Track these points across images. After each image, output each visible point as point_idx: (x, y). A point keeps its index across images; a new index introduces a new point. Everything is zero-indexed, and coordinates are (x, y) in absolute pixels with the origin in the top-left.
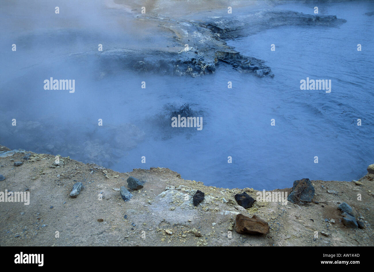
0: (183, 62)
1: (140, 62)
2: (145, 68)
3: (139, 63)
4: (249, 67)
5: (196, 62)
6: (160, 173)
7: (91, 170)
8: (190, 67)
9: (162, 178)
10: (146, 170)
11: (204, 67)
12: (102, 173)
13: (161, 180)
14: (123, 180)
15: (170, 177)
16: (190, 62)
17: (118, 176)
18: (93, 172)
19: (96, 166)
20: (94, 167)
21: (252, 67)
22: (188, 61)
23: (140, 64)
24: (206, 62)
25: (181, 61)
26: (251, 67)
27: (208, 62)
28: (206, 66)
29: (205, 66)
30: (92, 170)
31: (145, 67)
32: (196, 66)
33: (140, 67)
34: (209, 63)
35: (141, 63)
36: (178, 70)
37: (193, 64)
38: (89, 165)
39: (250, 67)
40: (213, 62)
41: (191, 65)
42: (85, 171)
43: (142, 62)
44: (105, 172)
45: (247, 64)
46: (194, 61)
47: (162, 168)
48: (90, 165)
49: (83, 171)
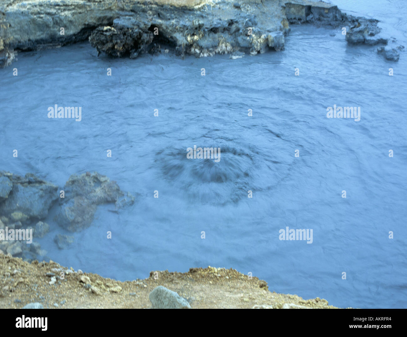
0: (207, 28)
1: (105, 28)
2: (117, 43)
3: (103, 31)
4: (365, 40)
5: (238, 30)
6: (218, 279)
7: (50, 276)
8: (226, 41)
9: (228, 291)
10: (181, 274)
11: (259, 40)
12: (78, 283)
13: (227, 294)
14: (133, 298)
15: (245, 288)
16: (225, 30)
17: (121, 288)
18: (55, 280)
19: (56, 267)
20: (53, 270)
21: (373, 40)
22: (220, 27)
23: (105, 33)
24: (262, 29)
25: (204, 27)
26: (371, 40)
27: (268, 29)
28: (263, 36)
29: (260, 37)
30: (53, 276)
31: (119, 41)
32: (240, 39)
33: (105, 42)
34: (269, 31)
35: (106, 31)
36: (196, 48)
37: (231, 34)
38: (40, 264)
39: (367, 41)
40: (279, 28)
41: (226, 36)
42: (35, 279)
43: (110, 30)
44: (86, 279)
45: (360, 32)
46: (234, 27)
47: (219, 269)
48: (43, 266)
49: (32, 280)
